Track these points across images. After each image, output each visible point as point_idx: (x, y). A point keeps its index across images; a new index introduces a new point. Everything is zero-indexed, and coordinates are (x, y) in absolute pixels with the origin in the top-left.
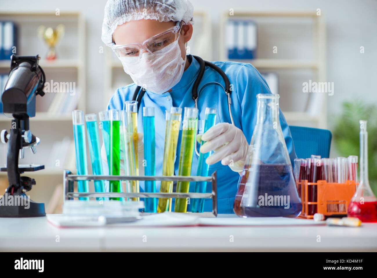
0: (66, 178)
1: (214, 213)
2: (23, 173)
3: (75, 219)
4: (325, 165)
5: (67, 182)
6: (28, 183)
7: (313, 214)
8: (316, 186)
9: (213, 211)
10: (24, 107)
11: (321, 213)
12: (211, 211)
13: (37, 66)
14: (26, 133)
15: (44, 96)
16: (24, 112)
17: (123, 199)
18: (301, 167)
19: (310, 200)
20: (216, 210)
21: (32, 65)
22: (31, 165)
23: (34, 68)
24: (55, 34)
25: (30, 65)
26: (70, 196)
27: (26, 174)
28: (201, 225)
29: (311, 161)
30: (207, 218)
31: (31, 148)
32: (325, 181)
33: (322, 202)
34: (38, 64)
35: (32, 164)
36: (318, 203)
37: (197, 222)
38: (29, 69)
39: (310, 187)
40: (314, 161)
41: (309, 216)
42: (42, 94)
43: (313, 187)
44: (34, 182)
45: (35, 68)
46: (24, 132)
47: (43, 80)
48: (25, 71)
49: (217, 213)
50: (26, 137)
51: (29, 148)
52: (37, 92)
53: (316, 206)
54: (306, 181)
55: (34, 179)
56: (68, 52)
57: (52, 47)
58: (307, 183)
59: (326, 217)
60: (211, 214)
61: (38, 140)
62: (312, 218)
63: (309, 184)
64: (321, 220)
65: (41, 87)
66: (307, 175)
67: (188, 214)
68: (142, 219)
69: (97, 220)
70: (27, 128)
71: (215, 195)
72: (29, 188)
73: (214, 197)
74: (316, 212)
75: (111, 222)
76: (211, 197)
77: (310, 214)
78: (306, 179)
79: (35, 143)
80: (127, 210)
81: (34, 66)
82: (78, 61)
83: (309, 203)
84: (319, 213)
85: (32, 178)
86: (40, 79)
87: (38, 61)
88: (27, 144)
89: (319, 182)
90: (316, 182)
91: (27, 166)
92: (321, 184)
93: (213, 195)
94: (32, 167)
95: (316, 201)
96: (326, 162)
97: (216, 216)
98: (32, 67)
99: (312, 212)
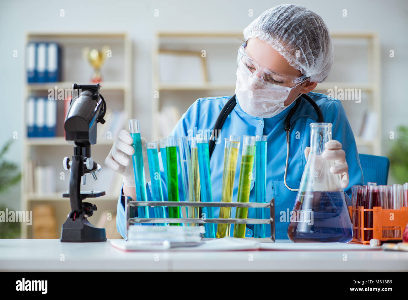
0: (127, 204)
1: (273, 238)
2: (85, 199)
3: (139, 244)
4: (381, 191)
5: (129, 207)
6: (89, 209)
7: (369, 240)
8: (372, 212)
9: (271, 237)
10: (86, 134)
11: (377, 239)
12: (270, 237)
13: (99, 95)
14: (88, 160)
15: (105, 124)
16: (86, 140)
17: (183, 224)
18: (358, 193)
19: (366, 226)
20: (274, 236)
21: (94, 93)
22: (92, 192)
23: (95, 96)
24: (100, 55)
25: (91, 93)
26: (132, 222)
27: (87, 200)
28: (261, 250)
29: (367, 188)
30: (267, 243)
31: (92, 175)
32: (380, 208)
33: (378, 228)
34: (99, 93)
35: (94, 190)
36: (374, 229)
37: (258, 247)
38: (90, 97)
39: (366, 213)
40: (370, 188)
41: (365, 242)
42: (103, 122)
43: (369, 213)
44: (95, 208)
45: (97, 96)
46: (86, 159)
47: (103, 108)
48: (86, 99)
49: (275, 239)
50: (88, 164)
51: (91, 174)
52: (98, 119)
53: (372, 231)
54: (362, 207)
55: (95, 205)
56: (114, 74)
57: (97, 69)
58: (363, 210)
59: (382, 243)
60: (269, 239)
61: (99, 167)
62: (369, 244)
63: (365, 210)
64: (377, 245)
65: (101, 115)
66: (363, 201)
67: (246, 239)
68: (204, 243)
69: (161, 244)
70: (88, 155)
71: (273, 221)
72: (90, 214)
73: (272, 223)
74: (371, 237)
75: (175, 246)
76: (269, 223)
77: (365, 239)
78: (363, 206)
79: (96, 170)
80: (188, 235)
81: (96, 95)
82: (124, 84)
83: (365, 229)
84: (375, 238)
85: (93, 204)
86: (101, 107)
87: (99, 89)
88: (89, 171)
89: (375, 208)
90: (372, 208)
91: (89, 192)
92: (377, 210)
93: (271, 221)
94: (93, 193)
95: (372, 226)
96: (382, 188)
97: (274, 241)
98: (93, 95)
99: (368, 238)
